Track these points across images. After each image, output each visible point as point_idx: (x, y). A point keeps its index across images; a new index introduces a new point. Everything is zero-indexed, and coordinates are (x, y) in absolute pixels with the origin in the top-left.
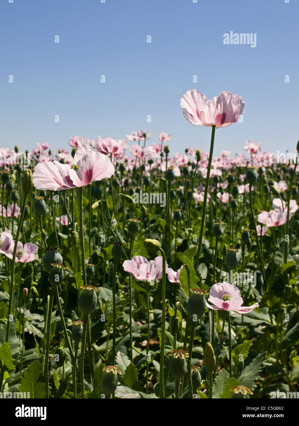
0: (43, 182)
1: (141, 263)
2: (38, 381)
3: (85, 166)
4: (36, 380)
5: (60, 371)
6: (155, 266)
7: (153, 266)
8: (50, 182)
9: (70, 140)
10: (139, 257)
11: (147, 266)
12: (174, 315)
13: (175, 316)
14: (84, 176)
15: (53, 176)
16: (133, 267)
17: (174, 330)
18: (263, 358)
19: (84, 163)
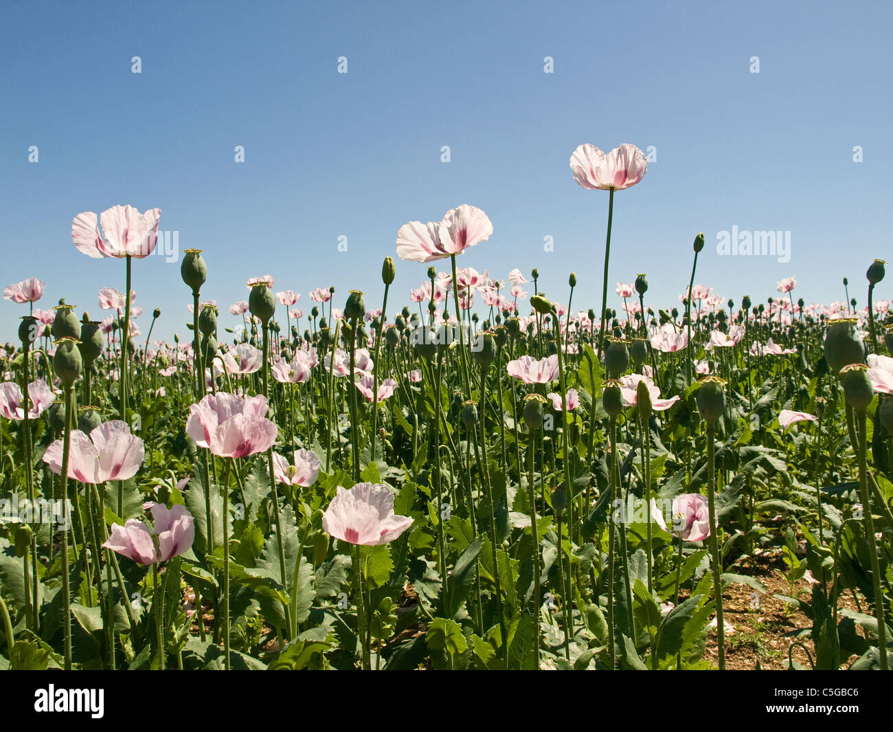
0: (409, 251)
1: (529, 363)
2: (412, 510)
3: (458, 225)
4: (410, 508)
5: (435, 503)
6: (549, 365)
7: (546, 364)
8: (417, 251)
9: (411, 294)
10: (527, 358)
11: (539, 365)
12: (573, 421)
13: (575, 422)
14: (457, 237)
15: (420, 241)
16: (520, 368)
17: (575, 439)
18: (683, 474)
19: (456, 219)
